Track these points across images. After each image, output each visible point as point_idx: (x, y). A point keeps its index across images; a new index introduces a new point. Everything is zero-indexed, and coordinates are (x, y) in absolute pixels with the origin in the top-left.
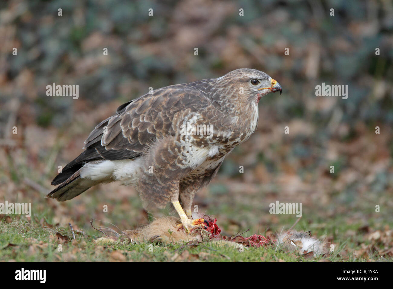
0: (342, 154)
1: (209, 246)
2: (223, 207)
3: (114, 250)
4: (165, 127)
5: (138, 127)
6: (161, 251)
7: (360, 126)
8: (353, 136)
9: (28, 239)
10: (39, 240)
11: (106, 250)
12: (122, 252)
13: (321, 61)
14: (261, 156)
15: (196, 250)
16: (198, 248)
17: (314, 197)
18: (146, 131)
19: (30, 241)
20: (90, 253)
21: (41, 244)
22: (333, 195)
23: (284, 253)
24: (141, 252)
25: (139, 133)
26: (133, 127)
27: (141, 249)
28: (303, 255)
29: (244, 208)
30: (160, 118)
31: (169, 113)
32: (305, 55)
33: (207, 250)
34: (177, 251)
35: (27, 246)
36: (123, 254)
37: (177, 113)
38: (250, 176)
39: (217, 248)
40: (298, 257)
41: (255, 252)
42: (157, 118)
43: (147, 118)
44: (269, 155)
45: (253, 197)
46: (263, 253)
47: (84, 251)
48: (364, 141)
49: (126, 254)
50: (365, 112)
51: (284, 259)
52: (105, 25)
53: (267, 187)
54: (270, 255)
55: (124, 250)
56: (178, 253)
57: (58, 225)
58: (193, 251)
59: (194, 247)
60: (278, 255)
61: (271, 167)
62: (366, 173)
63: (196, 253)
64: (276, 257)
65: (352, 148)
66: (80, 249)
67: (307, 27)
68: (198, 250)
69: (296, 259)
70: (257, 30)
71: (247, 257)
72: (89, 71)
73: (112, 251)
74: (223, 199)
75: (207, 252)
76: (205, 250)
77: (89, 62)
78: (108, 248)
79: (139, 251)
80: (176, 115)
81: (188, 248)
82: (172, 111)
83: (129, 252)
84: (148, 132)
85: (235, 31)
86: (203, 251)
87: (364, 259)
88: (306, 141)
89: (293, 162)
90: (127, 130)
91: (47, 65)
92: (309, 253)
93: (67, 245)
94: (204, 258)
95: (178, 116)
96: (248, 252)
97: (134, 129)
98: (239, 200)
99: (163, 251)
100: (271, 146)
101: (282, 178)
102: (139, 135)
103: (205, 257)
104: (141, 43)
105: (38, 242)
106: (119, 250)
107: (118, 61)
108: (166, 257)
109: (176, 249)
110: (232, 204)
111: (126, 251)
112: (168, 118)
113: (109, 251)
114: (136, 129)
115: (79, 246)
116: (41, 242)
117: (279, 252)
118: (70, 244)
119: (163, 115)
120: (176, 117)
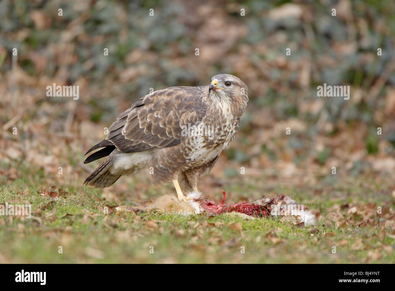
0: (327, 146)
1: (223, 217)
2: (234, 186)
3: (149, 219)
4: (174, 123)
5: (152, 121)
6: (186, 221)
7: (342, 124)
8: (336, 132)
9: (82, 210)
10: (90, 211)
11: (143, 219)
12: (155, 221)
13: (312, 74)
14: (264, 147)
15: (213, 220)
16: (214, 219)
17: (306, 179)
18: (158, 125)
19: (83, 212)
20: (130, 221)
21: (92, 214)
22: (320, 178)
23: (282, 223)
24: (170, 222)
25: (152, 126)
26: (148, 120)
27: (170, 219)
28: (296, 225)
29: (250, 187)
30: (170, 116)
31: (178, 112)
32: (299, 69)
33: (222, 220)
34: (198, 221)
35: (81, 216)
36: (156, 223)
37: (185, 114)
38: (255, 162)
39: (230, 219)
40: (292, 226)
41: (259, 222)
42: (168, 116)
43: (161, 115)
44: (271, 146)
45: (258, 179)
46: (265, 223)
47: (125, 220)
48: (345, 136)
49: (158, 223)
50: (345, 114)
51: (281, 228)
52: (144, 44)
53: (269, 171)
54: (270, 225)
55: (156, 219)
56: (199, 222)
57: (104, 199)
58: (211, 221)
59: (211, 218)
60: (276, 225)
61: (272, 155)
62: (346, 161)
63: (213, 222)
64: (275, 226)
65: (336, 141)
66: (123, 219)
67: (301, 47)
68: (214, 220)
69: (291, 228)
70: (262, 48)
71: (253, 226)
72: (131, 80)
73: (147, 220)
74: (235, 181)
75: (221, 222)
76: (220, 220)
77: (130, 72)
78: (144, 218)
79: (169, 221)
80: (184, 115)
81: (207, 218)
82: (180, 112)
83: (161, 221)
84: (160, 126)
85: (245, 49)
86: (218, 221)
87: (343, 228)
88: (299, 136)
89: (290, 152)
90: (143, 122)
91: (98, 74)
92: (301, 223)
93: (112, 215)
94: (219, 227)
95: (186, 115)
96: (253, 222)
97: (148, 122)
98: (247, 180)
99: (187, 221)
100: (272, 139)
101: (280, 164)
102: (152, 128)
103: (220, 225)
104: (171, 58)
105: (89, 213)
106: (153, 220)
107: (153, 72)
108: (189, 225)
109: (197, 219)
110: (241, 184)
111: (159, 221)
112: (177, 117)
113: (145, 220)
114: (150, 122)
115: (122, 216)
116: (92, 213)
117: (277, 223)
118: (114, 214)
119: (174, 114)
120: (183, 117)
